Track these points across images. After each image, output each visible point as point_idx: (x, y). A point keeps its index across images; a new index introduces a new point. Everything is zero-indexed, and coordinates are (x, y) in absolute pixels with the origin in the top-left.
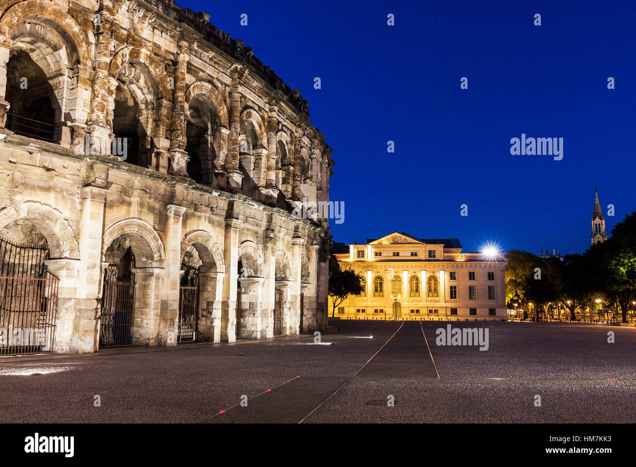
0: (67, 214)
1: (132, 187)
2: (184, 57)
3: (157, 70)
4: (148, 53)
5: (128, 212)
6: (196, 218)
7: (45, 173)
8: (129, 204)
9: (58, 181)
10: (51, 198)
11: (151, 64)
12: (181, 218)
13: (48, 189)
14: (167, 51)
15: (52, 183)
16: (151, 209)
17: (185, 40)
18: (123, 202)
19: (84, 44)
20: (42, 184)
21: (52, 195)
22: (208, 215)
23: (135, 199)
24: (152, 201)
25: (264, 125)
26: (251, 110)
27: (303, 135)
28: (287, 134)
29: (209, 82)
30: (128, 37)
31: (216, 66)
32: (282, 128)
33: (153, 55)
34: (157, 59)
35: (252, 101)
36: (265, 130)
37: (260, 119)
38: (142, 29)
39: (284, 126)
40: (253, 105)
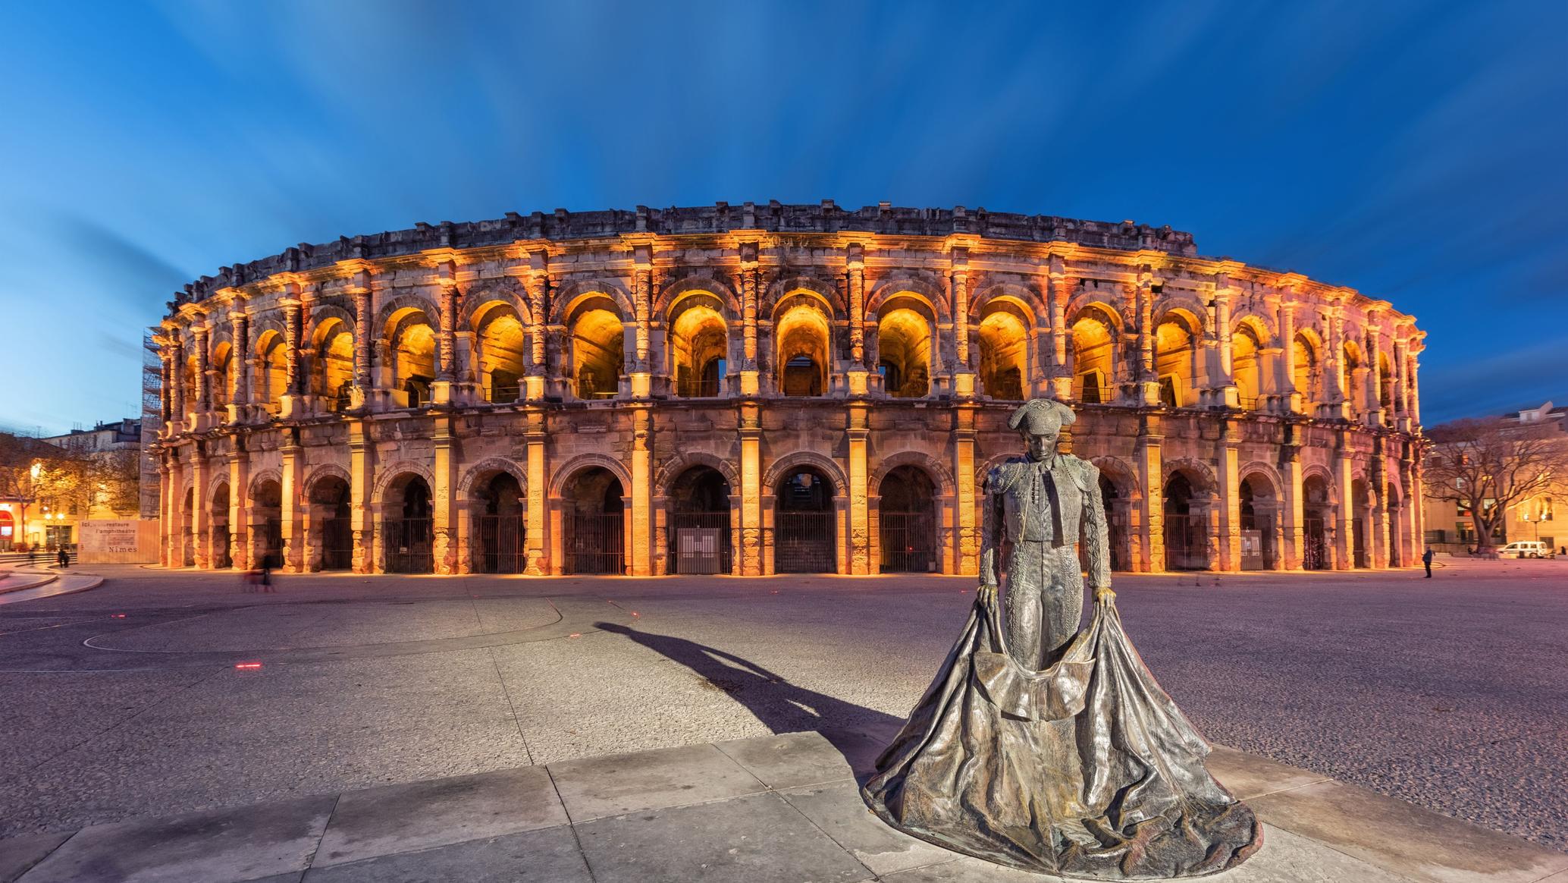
25: (1036, 295)
26: (1001, 285)
27: (1169, 279)
28: (1111, 290)
29: (911, 276)
30: (781, 273)
31: (919, 255)
32: (1096, 286)
33: (814, 279)
34: (820, 281)
35: (1004, 273)
36: (1042, 301)
37: (1025, 290)
38: (796, 258)
39: (1101, 281)
40: (1006, 277)
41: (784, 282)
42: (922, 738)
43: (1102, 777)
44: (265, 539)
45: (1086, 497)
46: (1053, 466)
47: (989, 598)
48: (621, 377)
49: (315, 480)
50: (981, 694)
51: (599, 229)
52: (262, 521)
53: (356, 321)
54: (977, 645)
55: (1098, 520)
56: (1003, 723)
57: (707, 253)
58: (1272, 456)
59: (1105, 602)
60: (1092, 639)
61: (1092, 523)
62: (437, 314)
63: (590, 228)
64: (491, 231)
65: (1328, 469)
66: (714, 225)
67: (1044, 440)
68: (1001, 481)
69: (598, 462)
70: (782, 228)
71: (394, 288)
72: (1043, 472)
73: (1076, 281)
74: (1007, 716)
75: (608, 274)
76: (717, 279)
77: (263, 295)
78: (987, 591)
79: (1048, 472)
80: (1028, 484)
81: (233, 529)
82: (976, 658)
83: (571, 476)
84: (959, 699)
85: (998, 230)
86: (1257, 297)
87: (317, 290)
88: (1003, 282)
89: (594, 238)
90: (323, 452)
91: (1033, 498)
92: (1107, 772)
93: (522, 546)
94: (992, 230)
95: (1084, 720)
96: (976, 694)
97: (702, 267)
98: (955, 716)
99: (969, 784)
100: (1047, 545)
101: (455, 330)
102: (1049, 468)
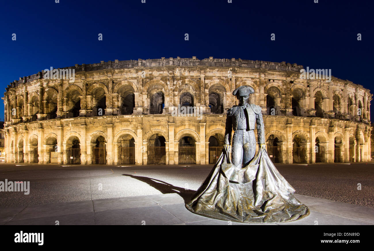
0: (165, 131)
1: (185, 121)
2: (202, 76)
3: (193, 83)
4: (188, 80)
5: (185, 127)
6: (215, 125)
7: (157, 122)
8: (185, 125)
9: (162, 123)
10: (160, 128)
11: (190, 82)
12: (205, 126)
13: (159, 126)
14: (196, 76)
15: (160, 124)
16: (194, 125)
17: (202, 70)
18: (182, 125)
19: (166, 86)
20: (157, 125)
21: (160, 127)
22: (220, 123)
23: (187, 123)
24: (193, 123)
25: (256, 84)
26: (245, 81)
27: (296, 79)
28: (278, 83)
29: (219, 79)
30: (180, 78)
31: (221, 72)
32: (274, 81)
33: (190, 80)
34: (192, 80)
35: (246, 78)
36: (257, 86)
37: (252, 82)
38: (185, 74)
39: (275, 80)
40: (247, 79)
41: (181, 81)
42: (205, 189)
43: (260, 198)
44: (33, 155)
45: (257, 116)
46: (247, 107)
47: (227, 148)
48: (134, 108)
49: (47, 138)
50: (223, 176)
51: (128, 66)
52: (32, 150)
53: (58, 93)
54: (223, 162)
55: (261, 123)
56: (230, 184)
57: (159, 72)
58: (325, 130)
59: (263, 147)
60: (258, 159)
61: (259, 124)
62: (81, 91)
63: (125, 65)
64: (96, 67)
65: (342, 134)
66: (161, 64)
67: (244, 98)
68: (231, 112)
69: (127, 133)
70: (181, 65)
71: (69, 83)
72: (244, 108)
73: (268, 80)
74: (231, 182)
75: (130, 79)
76: (162, 80)
77: (32, 85)
78: (226, 146)
79: (245, 109)
80: (239, 112)
81: (24, 152)
82: (222, 165)
83: (120, 136)
84: (217, 178)
85: (245, 65)
86: (322, 84)
87: (47, 84)
88: (246, 80)
89: (126, 68)
90: (49, 130)
91: (240, 116)
92: (261, 196)
93: (106, 157)
94: (243, 65)
95: (255, 182)
96: (222, 176)
97: (157, 77)
98: (215, 182)
99: (218, 201)
100: (245, 131)
101: (86, 95)
102: (246, 107)
